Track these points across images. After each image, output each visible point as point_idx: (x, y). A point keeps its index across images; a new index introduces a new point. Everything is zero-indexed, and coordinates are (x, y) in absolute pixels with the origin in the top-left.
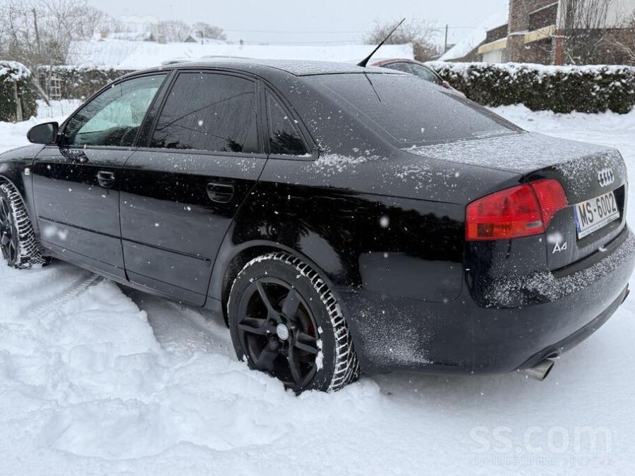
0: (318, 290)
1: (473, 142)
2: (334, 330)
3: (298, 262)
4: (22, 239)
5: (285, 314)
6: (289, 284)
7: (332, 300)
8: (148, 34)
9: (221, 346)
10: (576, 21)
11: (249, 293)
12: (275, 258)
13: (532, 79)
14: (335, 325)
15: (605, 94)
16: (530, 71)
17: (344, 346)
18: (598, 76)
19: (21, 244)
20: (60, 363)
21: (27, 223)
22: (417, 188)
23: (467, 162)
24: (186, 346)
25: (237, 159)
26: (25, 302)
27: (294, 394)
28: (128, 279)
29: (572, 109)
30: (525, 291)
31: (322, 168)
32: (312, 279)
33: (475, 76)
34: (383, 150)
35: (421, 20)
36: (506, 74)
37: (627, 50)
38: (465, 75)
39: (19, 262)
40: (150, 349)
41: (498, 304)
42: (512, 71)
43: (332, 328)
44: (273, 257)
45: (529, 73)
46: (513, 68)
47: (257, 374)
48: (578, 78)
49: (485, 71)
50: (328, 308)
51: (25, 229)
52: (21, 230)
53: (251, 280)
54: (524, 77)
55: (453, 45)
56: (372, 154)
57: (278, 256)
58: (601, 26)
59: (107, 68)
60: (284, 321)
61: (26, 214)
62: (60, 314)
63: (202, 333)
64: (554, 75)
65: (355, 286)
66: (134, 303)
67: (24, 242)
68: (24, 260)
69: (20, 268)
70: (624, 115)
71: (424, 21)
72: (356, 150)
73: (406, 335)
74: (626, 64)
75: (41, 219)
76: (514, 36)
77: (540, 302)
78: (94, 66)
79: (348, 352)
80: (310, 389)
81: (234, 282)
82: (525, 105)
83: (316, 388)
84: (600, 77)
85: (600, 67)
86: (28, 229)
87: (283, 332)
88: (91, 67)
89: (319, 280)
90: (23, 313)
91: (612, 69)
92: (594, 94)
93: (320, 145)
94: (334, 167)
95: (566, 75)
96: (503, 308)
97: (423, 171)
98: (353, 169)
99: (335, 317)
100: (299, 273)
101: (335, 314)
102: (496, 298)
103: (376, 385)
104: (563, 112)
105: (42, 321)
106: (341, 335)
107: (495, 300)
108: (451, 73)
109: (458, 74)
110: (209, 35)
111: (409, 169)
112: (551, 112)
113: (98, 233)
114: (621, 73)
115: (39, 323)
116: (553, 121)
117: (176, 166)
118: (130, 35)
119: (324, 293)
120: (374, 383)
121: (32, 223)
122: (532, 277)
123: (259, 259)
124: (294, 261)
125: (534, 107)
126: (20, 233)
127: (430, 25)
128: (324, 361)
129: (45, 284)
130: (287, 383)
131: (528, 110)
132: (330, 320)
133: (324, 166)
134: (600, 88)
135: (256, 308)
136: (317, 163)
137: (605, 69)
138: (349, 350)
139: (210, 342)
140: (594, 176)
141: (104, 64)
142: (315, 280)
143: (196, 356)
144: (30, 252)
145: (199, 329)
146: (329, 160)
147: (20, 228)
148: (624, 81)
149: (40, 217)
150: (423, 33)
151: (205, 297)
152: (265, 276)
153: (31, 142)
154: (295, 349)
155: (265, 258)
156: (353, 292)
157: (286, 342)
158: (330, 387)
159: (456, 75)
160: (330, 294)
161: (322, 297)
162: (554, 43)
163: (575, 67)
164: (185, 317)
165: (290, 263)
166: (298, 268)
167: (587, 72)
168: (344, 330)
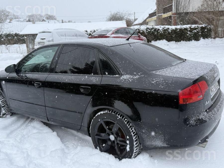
0: (126, 123)
1: (173, 67)
2: (133, 137)
3: (117, 113)
4: (3, 107)
5: (113, 132)
6: (115, 121)
7: (131, 126)
8: (28, 19)
9: (85, 142)
10: (180, 10)
11: (98, 124)
12: (108, 112)
13: (167, 31)
14: (133, 135)
15: (192, 34)
16: (166, 28)
17: (137, 142)
18: (189, 29)
19: (2, 109)
20: (28, 155)
21: (4, 101)
22: (160, 87)
23: (175, 76)
24: (72, 143)
25: (91, 77)
26: (8, 131)
27: (118, 160)
28: (48, 120)
29: (181, 40)
30: (199, 119)
31: (124, 80)
32: (123, 119)
33: (148, 31)
34: (144, 73)
35: (126, 11)
36: (159, 30)
37: (197, 19)
38: (145, 31)
39: (2, 115)
40: (61, 147)
41: (191, 125)
42: (161, 29)
43: (132, 136)
44: (107, 112)
45: (166, 29)
46: (160, 28)
47: (104, 154)
48: (182, 30)
49: (152, 29)
50: (130, 129)
51: (3, 103)
52: (2, 104)
53: (99, 120)
54: (165, 30)
55: (137, 19)
56: (141, 74)
57: (109, 111)
58: (188, 11)
59: (14, 33)
60: (113, 134)
61: (4, 98)
62: (23, 135)
63: (77, 137)
64: (175, 29)
65: (140, 121)
66: (50, 129)
67: (3, 108)
68: (4, 114)
69: (2, 118)
70: (198, 41)
71: (127, 11)
72: (135, 73)
73: (159, 137)
74: (198, 24)
75: (10, 100)
76: (159, 16)
77: (204, 123)
78: (9, 32)
79: (138, 144)
80: (125, 158)
81: (92, 121)
82: (166, 40)
83: (127, 157)
84: (190, 29)
85: (189, 25)
86: (5, 103)
87: (112, 138)
88: (8, 33)
89: (126, 119)
90: (8, 136)
91: (193, 26)
92: (188, 35)
93: (121, 72)
94: (128, 79)
95: (178, 29)
96: (193, 126)
97: (161, 80)
98: (135, 80)
99: (133, 132)
100: (118, 117)
101: (133, 131)
102: (190, 123)
103: (148, 154)
104: (178, 42)
105: (17, 139)
106: (136, 138)
107: (190, 124)
108: (140, 31)
109: (143, 31)
110: (50, 18)
111: (156, 80)
112: (174, 42)
113: (35, 104)
114: (196, 27)
115: (16, 140)
116: (175, 45)
117: (67, 80)
118: (20, 20)
119: (128, 124)
120: (147, 153)
121: (6, 101)
122: (200, 114)
123: (102, 112)
124: (116, 113)
125: (169, 40)
126: (2, 105)
127: (129, 13)
128: (130, 148)
129: (13, 123)
130: (115, 156)
131: (167, 41)
132: (131, 133)
133: (124, 79)
134: (190, 33)
135: (101, 129)
136: (121, 78)
137: (191, 26)
138: (138, 143)
139: (81, 141)
140: (214, 76)
141: (13, 31)
142: (124, 119)
143: (79, 148)
144: (6, 111)
145: (76, 136)
146: (126, 77)
147: (2, 103)
148: (197, 30)
149: (10, 99)
150: (127, 15)
151: (80, 126)
152: (105, 119)
153: (7, 72)
154: (118, 144)
155: (104, 112)
156: (139, 124)
157: (114, 141)
158: (132, 157)
159: (142, 31)
160: (130, 124)
161: (128, 125)
162: (172, 18)
163: (181, 26)
164: (69, 132)
165: (114, 114)
166: (117, 115)
167: (185, 28)
168: (136, 136)
